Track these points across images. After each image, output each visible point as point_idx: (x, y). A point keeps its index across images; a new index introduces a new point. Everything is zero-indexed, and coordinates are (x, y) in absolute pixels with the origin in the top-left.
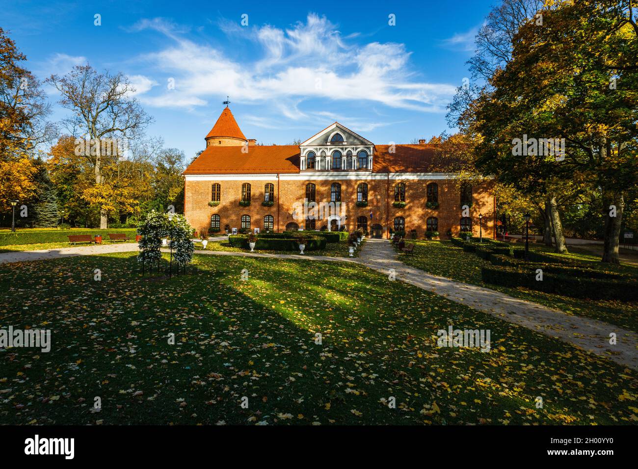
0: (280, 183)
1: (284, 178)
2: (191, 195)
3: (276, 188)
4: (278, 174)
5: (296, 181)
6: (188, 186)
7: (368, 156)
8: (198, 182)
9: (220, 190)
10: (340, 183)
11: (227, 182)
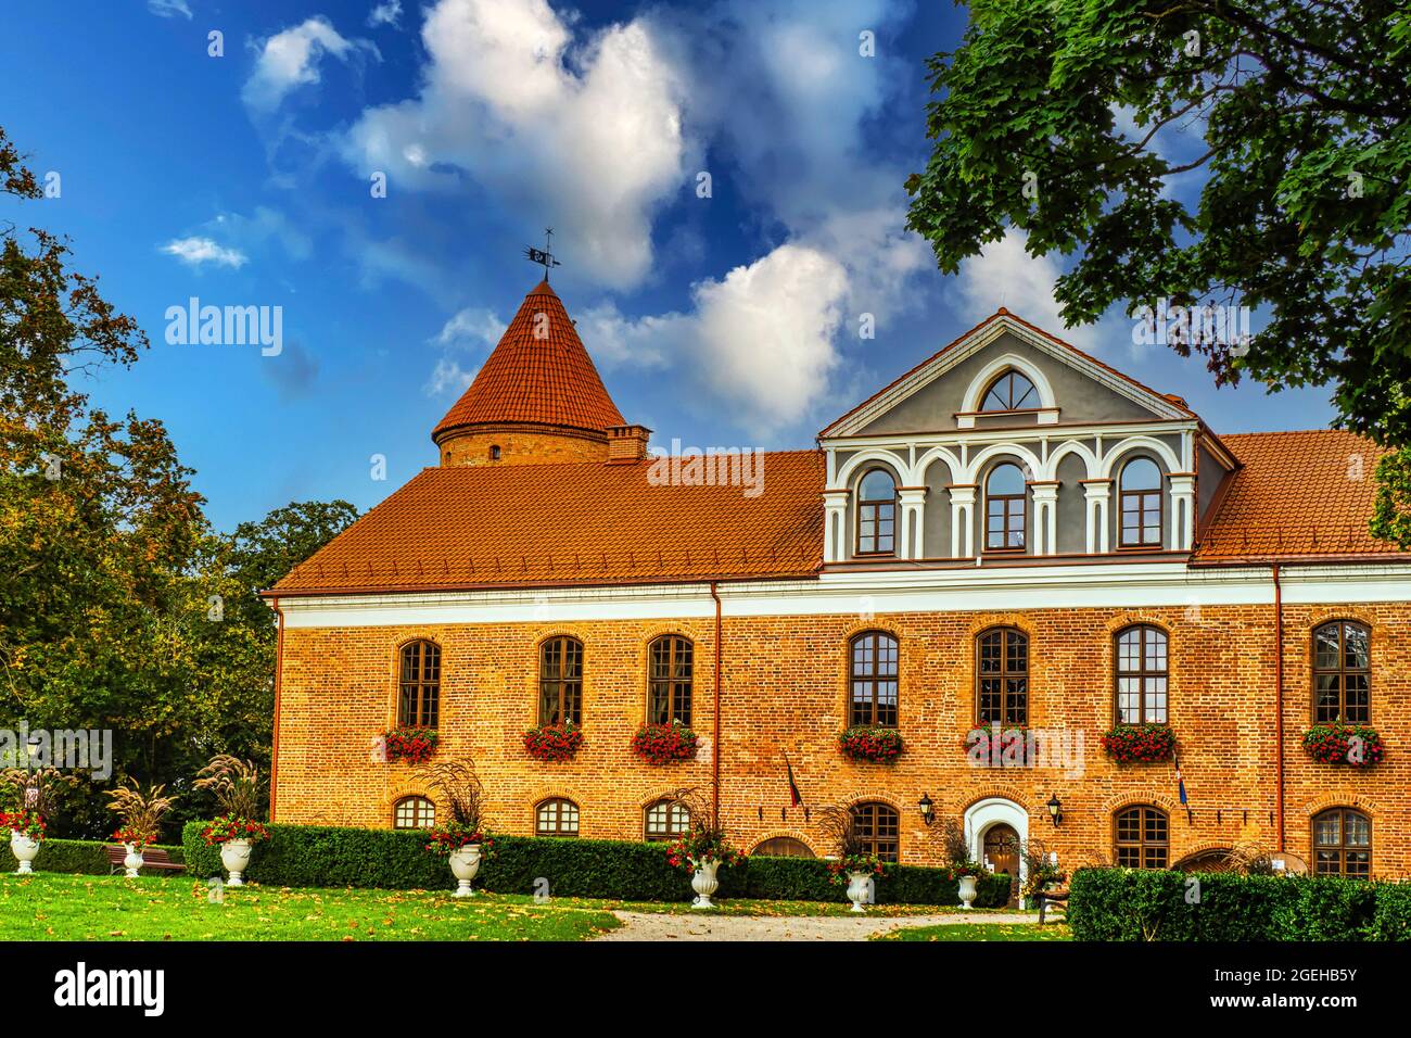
0: (728, 632)
1: (747, 603)
2: (304, 698)
3: (702, 659)
4: (714, 583)
5: (803, 619)
6: (295, 655)
7: (1167, 479)
8: (338, 635)
9: (437, 675)
10: (1028, 626)
11: (471, 630)
